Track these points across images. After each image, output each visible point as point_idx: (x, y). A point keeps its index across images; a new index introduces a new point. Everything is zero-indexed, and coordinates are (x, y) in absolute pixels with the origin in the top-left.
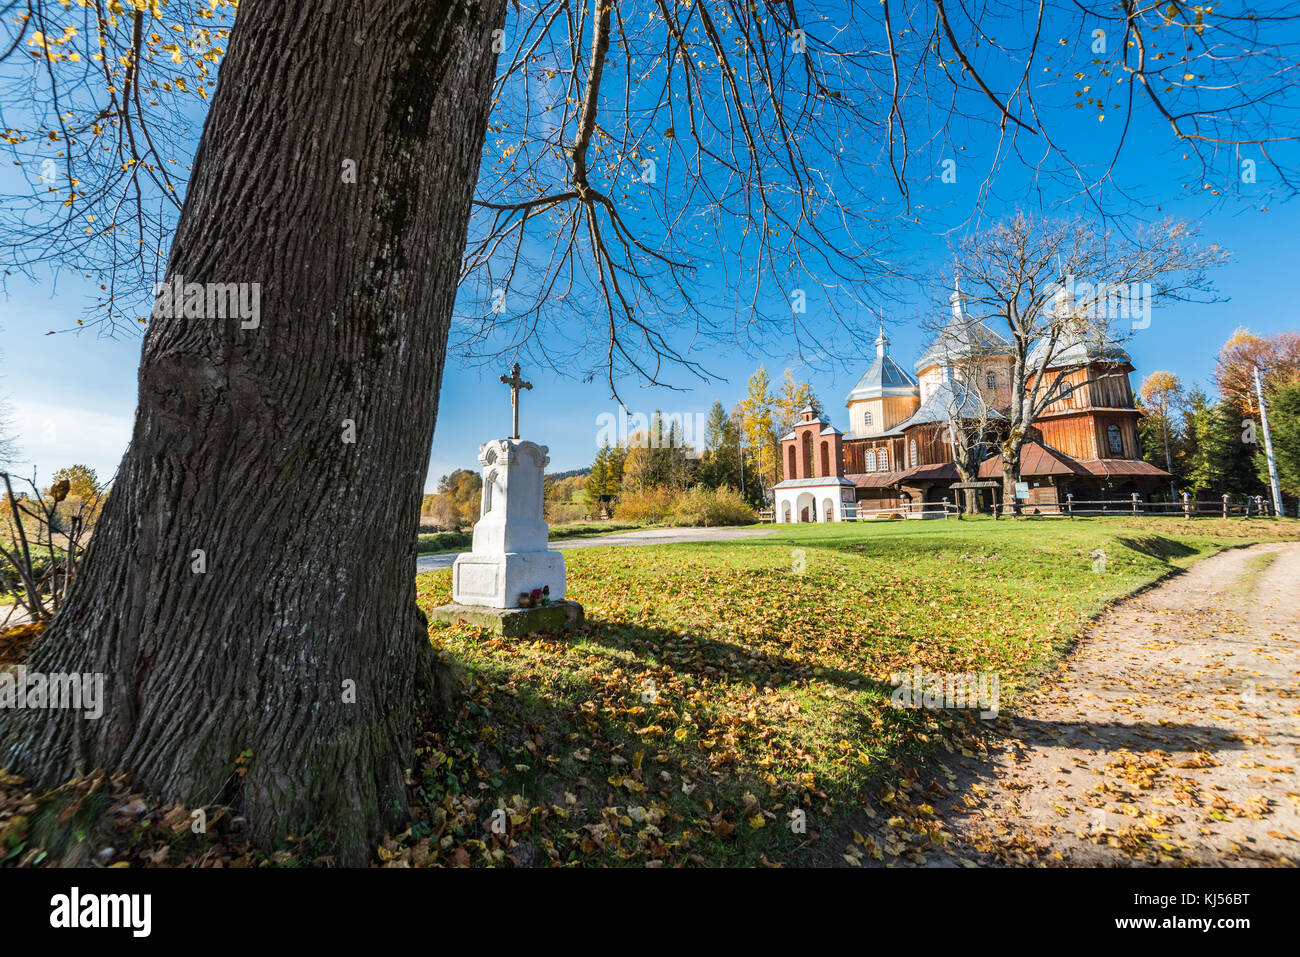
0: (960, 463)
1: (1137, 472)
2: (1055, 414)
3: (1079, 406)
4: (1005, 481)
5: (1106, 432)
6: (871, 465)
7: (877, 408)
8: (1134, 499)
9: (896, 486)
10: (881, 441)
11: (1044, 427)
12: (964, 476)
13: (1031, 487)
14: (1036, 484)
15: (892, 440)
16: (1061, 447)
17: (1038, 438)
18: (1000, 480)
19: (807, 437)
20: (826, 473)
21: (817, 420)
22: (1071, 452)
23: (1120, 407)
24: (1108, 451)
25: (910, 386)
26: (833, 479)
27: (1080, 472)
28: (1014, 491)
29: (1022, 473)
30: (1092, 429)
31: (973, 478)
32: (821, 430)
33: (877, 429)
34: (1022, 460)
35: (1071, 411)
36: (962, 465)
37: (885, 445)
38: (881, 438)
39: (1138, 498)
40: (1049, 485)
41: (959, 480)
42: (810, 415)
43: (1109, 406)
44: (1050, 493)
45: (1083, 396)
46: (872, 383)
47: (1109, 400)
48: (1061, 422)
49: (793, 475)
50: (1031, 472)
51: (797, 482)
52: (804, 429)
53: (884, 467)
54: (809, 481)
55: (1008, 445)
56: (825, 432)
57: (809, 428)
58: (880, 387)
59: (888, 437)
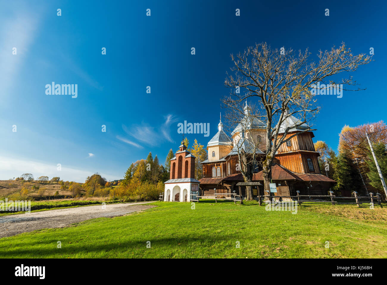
0: (243, 172)
1: (323, 180)
2: (285, 153)
3: (295, 149)
4: (265, 182)
5: (307, 161)
6: (214, 175)
7: (217, 150)
8: (331, 195)
9: (221, 184)
10: (218, 163)
11: (281, 159)
12: (246, 179)
13: (277, 186)
14: (279, 185)
15: (222, 163)
16: (288, 168)
17: (278, 163)
18: (262, 182)
19: (181, 158)
20: (186, 176)
21: (185, 151)
22: (293, 170)
23: (311, 150)
24: (308, 170)
25: (229, 141)
26: (189, 179)
27: (298, 179)
28: (269, 188)
29: (273, 179)
30: (301, 159)
31: (249, 180)
32: (186, 156)
33: (217, 159)
34: (273, 172)
35: (291, 152)
36: (244, 173)
37: (219, 165)
38: (218, 162)
39: (333, 194)
40: (285, 185)
41: (243, 181)
42: (182, 148)
43: (306, 150)
44: (286, 189)
45: (296, 145)
46: (215, 140)
47: (306, 148)
48: (288, 156)
49: (173, 178)
50: (277, 178)
51: (174, 181)
52: (179, 155)
53: (219, 175)
54: (179, 180)
55: (265, 163)
56: (187, 156)
57: (181, 155)
58: (218, 141)
59: (221, 162)
